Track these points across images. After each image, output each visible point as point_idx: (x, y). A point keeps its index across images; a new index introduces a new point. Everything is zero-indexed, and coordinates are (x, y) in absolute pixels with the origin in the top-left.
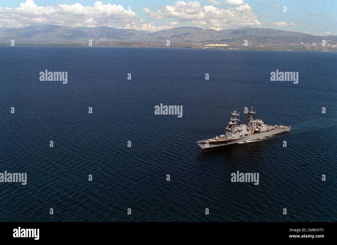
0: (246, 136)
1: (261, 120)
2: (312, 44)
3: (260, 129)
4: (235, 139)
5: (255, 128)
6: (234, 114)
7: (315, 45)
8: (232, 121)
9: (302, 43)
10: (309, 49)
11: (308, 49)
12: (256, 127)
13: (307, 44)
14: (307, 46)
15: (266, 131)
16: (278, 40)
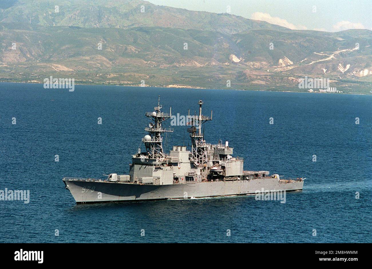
0: (189, 182)
1: (227, 143)
2: (276, 63)
3: (223, 168)
4: (161, 184)
5: (211, 164)
6: (154, 114)
7: (290, 68)
8: (151, 134)
9: (235, 59)
10: (263, 83)
11: (256, 82)
12: (213, 162)
13: (257, 64)
14: (256, 69)
15: (239, 176)
16: (135, 42)
